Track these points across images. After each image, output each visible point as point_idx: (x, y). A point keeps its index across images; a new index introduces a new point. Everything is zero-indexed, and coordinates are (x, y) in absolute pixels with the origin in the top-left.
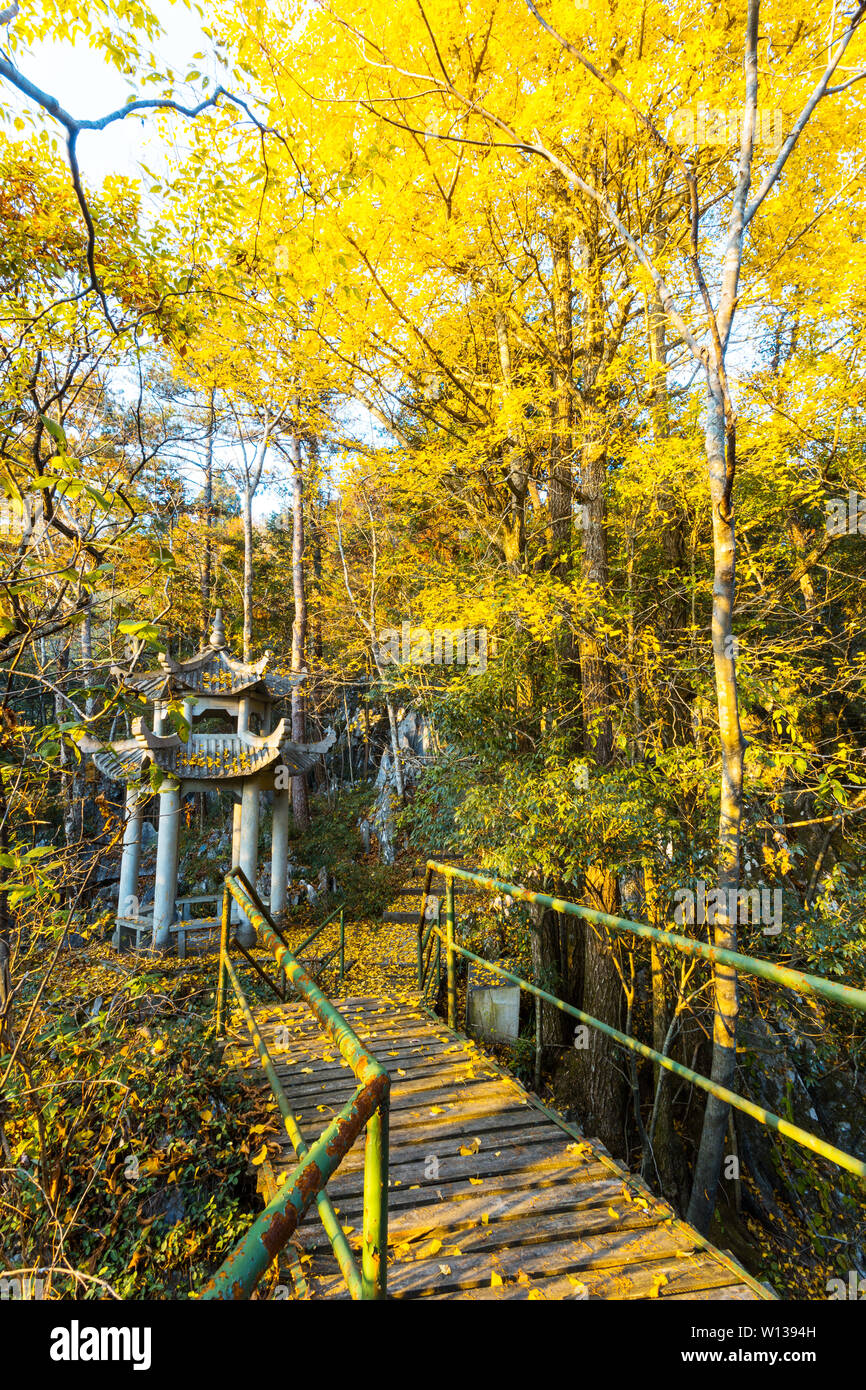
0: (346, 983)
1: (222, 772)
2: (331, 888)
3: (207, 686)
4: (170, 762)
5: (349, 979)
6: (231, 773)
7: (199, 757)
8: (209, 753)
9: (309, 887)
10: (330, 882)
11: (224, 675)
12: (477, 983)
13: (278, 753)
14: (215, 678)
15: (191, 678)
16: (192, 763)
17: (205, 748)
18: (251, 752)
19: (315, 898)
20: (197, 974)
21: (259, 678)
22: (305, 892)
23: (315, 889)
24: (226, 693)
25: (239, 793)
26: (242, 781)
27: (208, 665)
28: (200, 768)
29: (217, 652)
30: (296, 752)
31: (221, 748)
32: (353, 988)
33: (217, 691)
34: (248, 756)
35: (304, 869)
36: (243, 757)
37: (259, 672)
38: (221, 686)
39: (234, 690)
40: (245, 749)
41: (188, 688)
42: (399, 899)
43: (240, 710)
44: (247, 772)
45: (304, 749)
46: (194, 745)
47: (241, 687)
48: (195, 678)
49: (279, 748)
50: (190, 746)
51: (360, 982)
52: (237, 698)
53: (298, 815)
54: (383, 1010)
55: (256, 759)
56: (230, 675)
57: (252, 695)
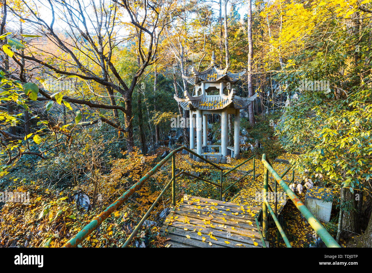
0: (255, 182)
1: (213, 108)
2: (259, 147)
3: (208, 79)
4: (197, 105)
5: (256, 181)
6: (216, 109)
7: (207, 103)
8: (210, 102)
9: (251, 145)
10: (259, 145)
11: (215, 75)
12: (310, 195)
13: (231, 101)
14: (212, 76)
15: (203, 76)
16: (204, 105)
17: (209, 100)
18: (223, 101)
19: (253, 149)
21: (225, 75)
22: (250, 147)
23: (254, 146)
24: (214, 81)
25: (220, 115)
26: (221, 111)
27: (210, 72)
28: (207, 106)
29: (213, 67)
30: (242, 101)
31: (214, 100)
32: (257, 184)
33: (212, 81)
34: (222, 103)
35: (251, 139)
36: (221, 103)
37: (225, 72)
38: (213, 78)
39: (217, 80)
40: (222, 100)
41: (203, 80)
42: (283, 155)
43: (220, 87)
44: (222, 108)
45: (245, 100)
46: (205, 99)
47: (219, 78)
48: (204, 77)
49: (232, 99)
50: (204, 99)
51: (260, 182)
52: (218, 82)
53: (251, 122)
55: (224, 104)
56: (217, 74)
57: (224, 81)
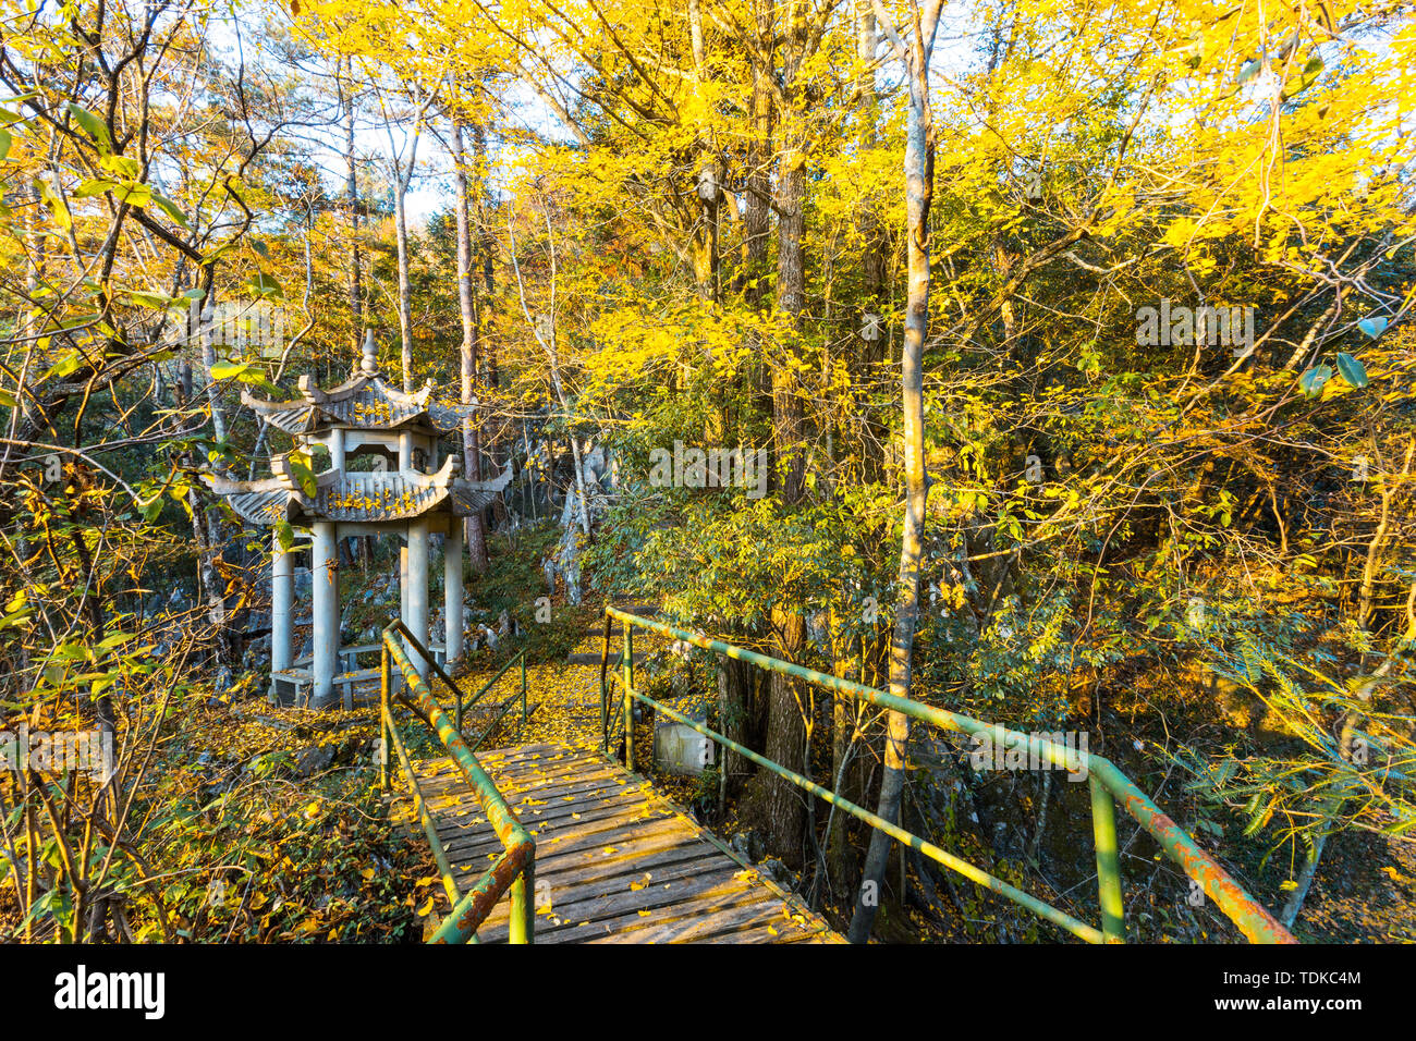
0: (529, 727)
1: (383, 514)
2: (513, 632)
3: (360, 419)
4: (321, 505)
5: (532, 723)
6: (393, 516)
7: (355, 497)
8: (367, 494)
9: (489, 631)
10: (512, 626)
11: (380, 406)
12: (664, 720)
13: (446, 492)
14: (370, 409)
15: (341, 409)
16: (347, 505)
17: (362, 488)
18: (416, 491)
19: (496, 642)
20: (367, 725)
21: (421, 410)
22: (485, 636)
23: (496, 633)
24: (383, 426)
25: (404, 537)
26: (407, 523)
27: (359, 395)
28: (357, 510)
29: (370, 380)
30: (468, 491)
31: (381, 487)
32: (536, 731)
33: (373, 424)
34: (413, 497)
35: (483, 612)
36: (407, 497)
37: (421, 403)
38: (376, 418)
39: (392, 423)
40: (409, 489)
41: (337, 421)
42: (586, 641)
43: (401, 445)
44: (412, 514)
45: (477, 487)
46: (348, 485)
47: (400, 420)
48: (345, 410)
49: (447, 487)
50: (343, 486)
51: (543, 724)
52: (397, 431)
53: (475, 556)
54: (561, 756)
55: (421, 500)
56: (387, 406)
57: (415, 428)
